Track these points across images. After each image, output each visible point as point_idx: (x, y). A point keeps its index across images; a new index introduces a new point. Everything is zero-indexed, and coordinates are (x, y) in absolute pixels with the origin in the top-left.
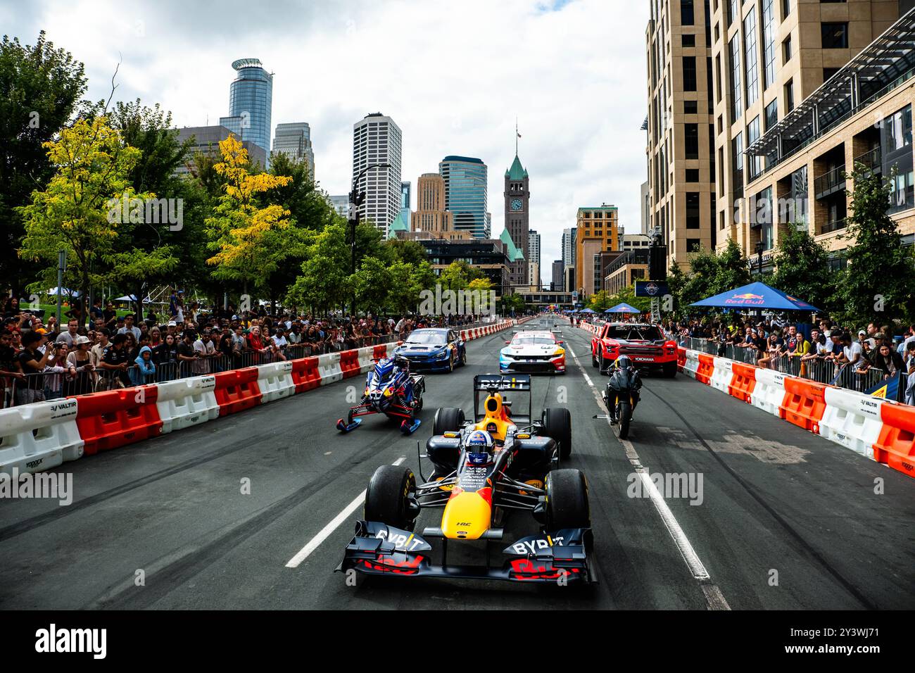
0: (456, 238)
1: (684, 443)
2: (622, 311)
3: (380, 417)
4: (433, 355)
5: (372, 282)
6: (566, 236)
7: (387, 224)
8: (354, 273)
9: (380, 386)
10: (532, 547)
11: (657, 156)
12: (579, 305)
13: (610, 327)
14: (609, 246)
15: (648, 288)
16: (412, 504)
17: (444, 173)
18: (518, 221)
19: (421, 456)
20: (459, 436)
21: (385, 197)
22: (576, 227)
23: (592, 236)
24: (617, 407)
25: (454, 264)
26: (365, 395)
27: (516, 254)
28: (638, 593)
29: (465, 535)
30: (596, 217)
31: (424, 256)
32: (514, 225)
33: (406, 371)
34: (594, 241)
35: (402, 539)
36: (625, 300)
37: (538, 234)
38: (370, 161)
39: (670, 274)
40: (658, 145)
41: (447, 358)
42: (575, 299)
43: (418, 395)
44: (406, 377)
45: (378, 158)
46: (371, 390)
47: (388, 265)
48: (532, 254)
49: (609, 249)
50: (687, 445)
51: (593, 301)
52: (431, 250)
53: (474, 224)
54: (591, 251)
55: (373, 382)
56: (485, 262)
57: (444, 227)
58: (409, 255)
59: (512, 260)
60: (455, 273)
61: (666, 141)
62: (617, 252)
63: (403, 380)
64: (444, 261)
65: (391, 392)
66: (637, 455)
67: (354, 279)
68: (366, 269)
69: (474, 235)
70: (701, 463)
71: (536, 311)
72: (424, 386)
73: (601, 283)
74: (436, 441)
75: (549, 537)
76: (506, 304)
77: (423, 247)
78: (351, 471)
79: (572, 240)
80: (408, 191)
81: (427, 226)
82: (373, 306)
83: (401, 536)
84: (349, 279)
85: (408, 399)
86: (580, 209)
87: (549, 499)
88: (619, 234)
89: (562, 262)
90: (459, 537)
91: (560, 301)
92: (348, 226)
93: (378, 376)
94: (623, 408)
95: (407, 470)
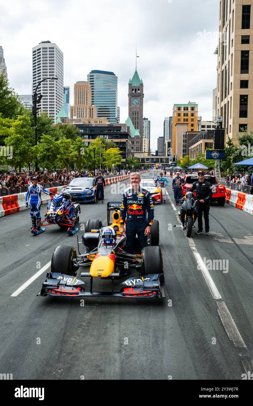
0: (98, 123)
1: (222, 239)
2: (198, 168)
3: (56, 226)
4: (85, 193)
5: (48, 150)
6: (166, 122)
7: (55, 114)
8: (36, 144)
9: (55, 209)
10: (134, 282)
11: (223, 72)
12: (173, 164)
13: (187, 177)
14: (192, 128)
15: (213, 154)
16: (75, 264)
17: (91, 81)
18: (137, 113)
19: (79, 243)
20: (99, 232)
21: (53, 96)
22: (172, 116)
23: (182, 122)
24: (185, 219)
25: (97, 139)
26: (47, 214)
27: (135, 133)
28: (185, 304)
29: (101, 275)
30: (184, 110)
31: (78, 134)
32: (134, 115)
33: (70, 201)
34: (183, 125)
35: (70, 280)
36: (200, 161)
37: (149, 120)
38: (43, 75)
39: (227, 146)
40: (224, 64)
41: (93, 195)
42: (171, 160)
43: (76, 215)
44: (70, 204)
45: (48, 74)
46: (51, 211)
47: (57, 140)
48: (145, 133)
49: (192, 130)
50: (223, 241)
51: (182, 162)
52: (83, 130)
53: (109, 114)
54: (181, 131)
55: (51, 207)
56: (117, 138)
57: (91, 116)
58: (70, 134)
59: (133, 136)
60: (97, 144)
61: (229, 62)
62: (197, 132)
63: (68, 206)
64: (91, 137)
65: (61, 212)
66: (195, 245)
67: (36, 148)
68: (44, 142)
69: (109, 121)
70: (228, 249)
71: (147, 168)
72: (80, 210)
73: (187, 151)
74: (87, 235)
75: (142, 278)
76: (129, 164)
77: (78, 129)
78: (41, 254)
79: (170, 124)
80: (68, 93)
81: (80, 115)
82: (48, 164)
83: (70, 279)
84: (34, 148)
85: (71, 216)
86: (175, 105)
87: (143, 260)
88: (198, 121)
89: (164, 138)
90: (98, 276)
91: (162, 162)
92: (31, 115)
93: (54, 204)
94: (188, 220)
95: (72, 248)
